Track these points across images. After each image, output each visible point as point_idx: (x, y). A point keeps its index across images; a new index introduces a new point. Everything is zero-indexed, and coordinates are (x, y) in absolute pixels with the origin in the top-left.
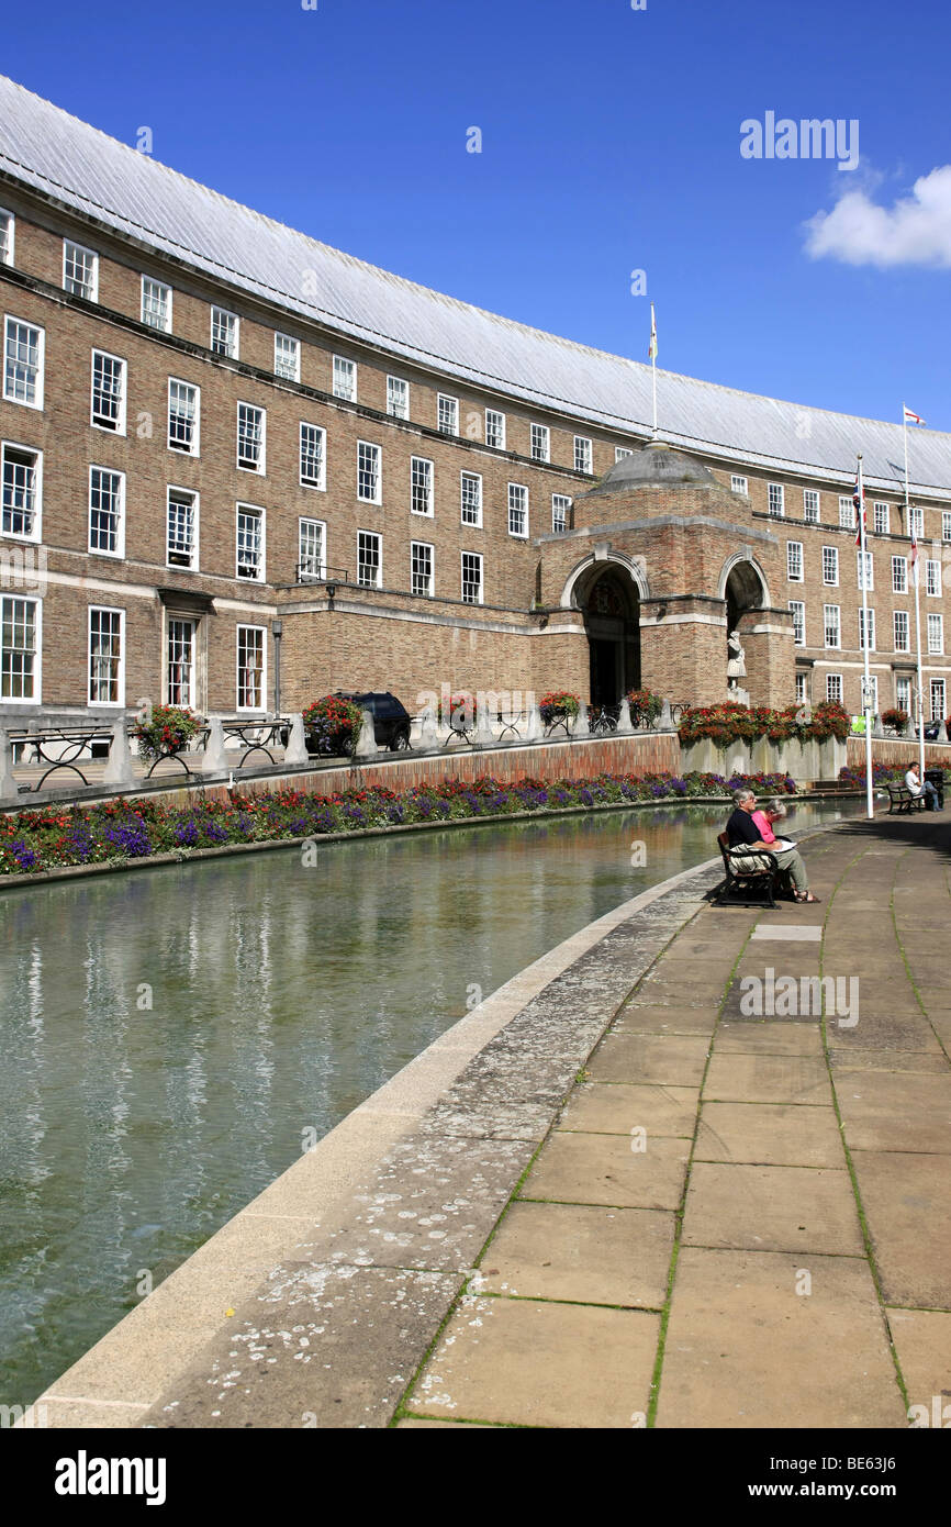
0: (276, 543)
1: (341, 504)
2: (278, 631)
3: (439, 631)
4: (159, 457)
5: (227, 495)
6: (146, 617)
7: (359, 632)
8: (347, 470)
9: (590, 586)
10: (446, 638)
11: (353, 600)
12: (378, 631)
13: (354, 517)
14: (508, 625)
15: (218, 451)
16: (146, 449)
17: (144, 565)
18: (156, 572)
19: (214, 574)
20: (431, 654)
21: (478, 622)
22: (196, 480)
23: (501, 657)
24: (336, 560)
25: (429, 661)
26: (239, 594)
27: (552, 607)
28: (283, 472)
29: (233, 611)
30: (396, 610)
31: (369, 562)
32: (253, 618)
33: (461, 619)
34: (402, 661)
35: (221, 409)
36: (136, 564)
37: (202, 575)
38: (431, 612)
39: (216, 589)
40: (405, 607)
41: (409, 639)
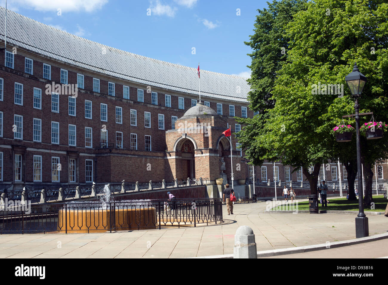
0: (95, 137)
1: (111, 125)
2: (96, 161)
3: (139, 160)
4: (67, 117)
5: (83, 125)
6: (64, 159)
7: (117, 161)
8: (113, 115)
9: (182, 145)
10: (141, 161)
11: (116, 152)
12: (123, 160)
13: (115, 128)
14: (158, 157)
15: (80, 114)
16: (64, 116)
17: (64, 146)
18: (66, 147)
19: (80, 147)
20: (137, 166)
21: (150, 156)
22: (75, 122)
23: (156, 166)
24: (110, 140)
25: (137, 168)
26: (86, 151)
27: (171, 151)
28: (96, 118)
29: (85, 156)
30: (127, 154)
31: (119, 140)
32: (89, 158)
33: (145, 156)
34: (129, 168)
35: (81, 102)
36: (62, 146)
37: (77, 147)
38: (137, 154)
39: (80, 150)
40: (129, 153)
41: (131, 162)
